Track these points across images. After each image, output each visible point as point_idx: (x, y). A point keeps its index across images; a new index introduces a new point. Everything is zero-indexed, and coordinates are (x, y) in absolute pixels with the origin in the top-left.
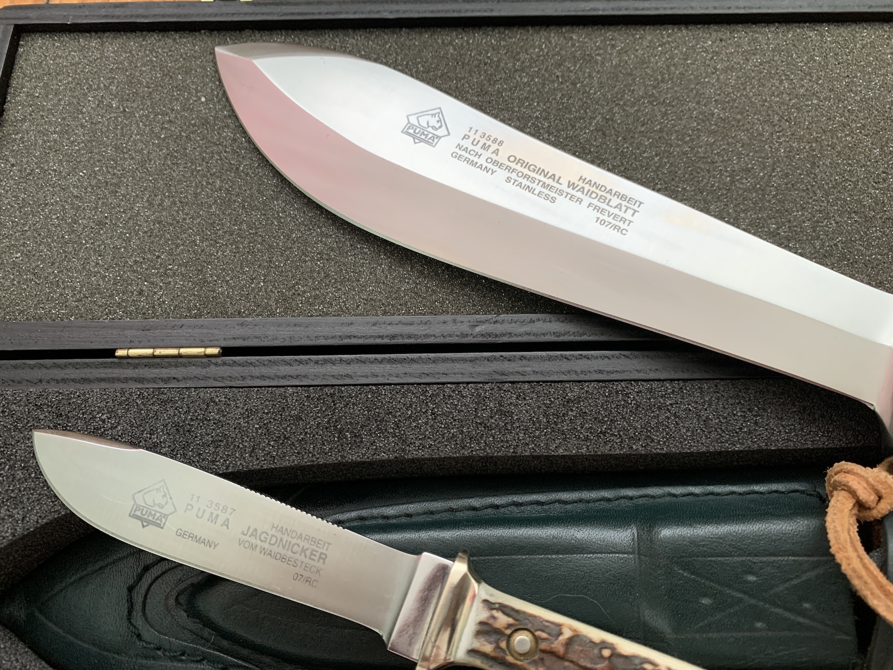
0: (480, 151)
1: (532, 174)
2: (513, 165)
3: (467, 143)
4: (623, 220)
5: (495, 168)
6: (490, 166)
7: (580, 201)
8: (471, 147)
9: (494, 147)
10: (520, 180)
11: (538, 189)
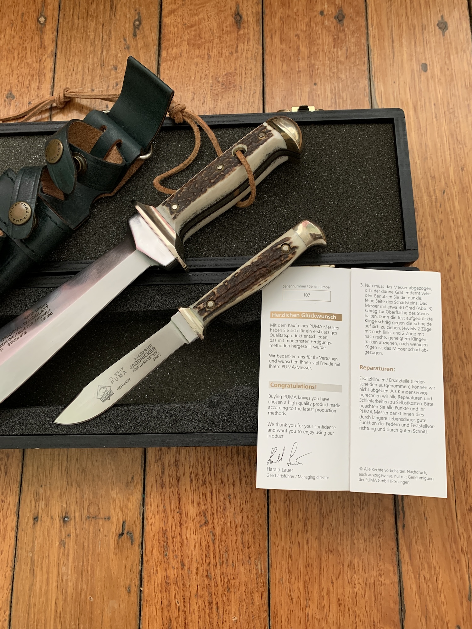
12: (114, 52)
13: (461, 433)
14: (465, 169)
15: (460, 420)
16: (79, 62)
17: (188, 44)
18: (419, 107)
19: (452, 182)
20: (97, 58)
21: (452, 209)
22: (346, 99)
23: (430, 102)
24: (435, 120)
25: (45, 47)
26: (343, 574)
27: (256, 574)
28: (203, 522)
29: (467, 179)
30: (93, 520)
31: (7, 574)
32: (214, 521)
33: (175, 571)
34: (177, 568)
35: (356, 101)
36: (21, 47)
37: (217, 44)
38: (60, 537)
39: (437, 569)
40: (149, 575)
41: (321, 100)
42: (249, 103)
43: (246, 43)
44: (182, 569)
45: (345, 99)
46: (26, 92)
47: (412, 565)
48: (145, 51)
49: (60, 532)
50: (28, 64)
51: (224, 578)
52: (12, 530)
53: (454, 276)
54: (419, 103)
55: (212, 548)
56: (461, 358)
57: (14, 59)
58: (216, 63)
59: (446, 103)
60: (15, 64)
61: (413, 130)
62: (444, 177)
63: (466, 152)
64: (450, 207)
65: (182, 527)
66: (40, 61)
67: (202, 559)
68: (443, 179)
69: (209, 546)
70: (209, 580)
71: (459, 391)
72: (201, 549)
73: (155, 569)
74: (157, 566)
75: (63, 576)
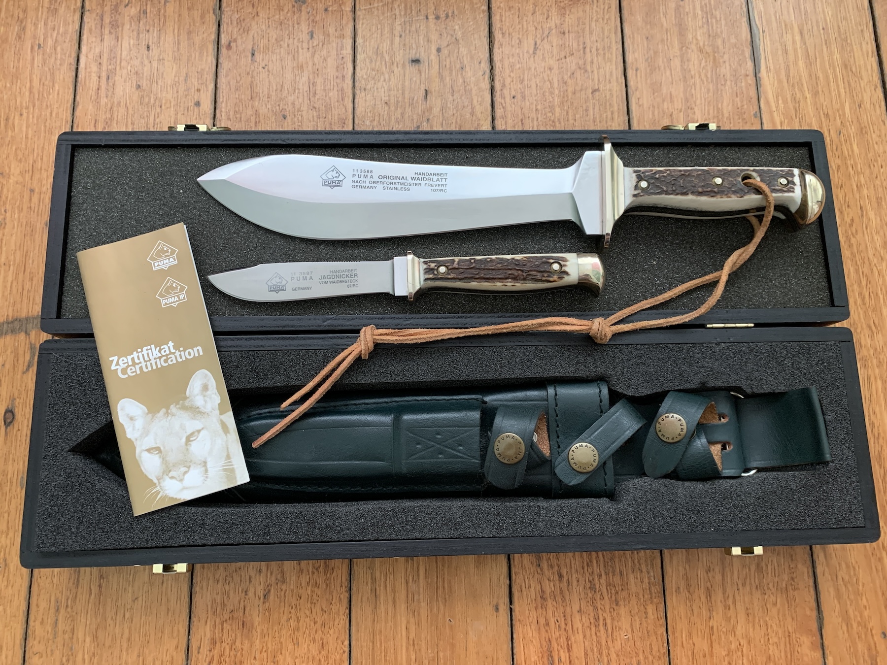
0: (365, 180)
1: (393, 181)
2: (383, 180)
3: (356, 178)
4: (443, 185)
5: (376, 185)
6: (372, 185)
7: (420, 184)
8: (359, 179)
9: (369, 175)
10: (389, 186)
11: (399, 187)
13: (874, 413)
14: (862, 106)
15: (872, 398)
18: (805, 32)
19: (849, 122)
21: (850, 153)
22: (720, 18)
23: (818, 26)
24: (824, 47)
26: (750, 579)
27: (649, 583)
29: (865, 118)
33: (552, 584)
34: (554, 580)
35: (732, 21)
39: (857, 568)
40: (520, 589)
41: (690, 19)
44: (560, 582)
45: (718, 19)
47: (828, 565)
51: (611, 590)
53: (856, 231)
54: (805, 27)
56: (869, 327)
59: (836, 28)
61: (800, 57)
62: (840, 115)
63: (862, 85)
64: (848, 150)
67: (583, 568)
68: (838, 118)
70: (593, 592)
71: (870, 365)
73: (527, 582)
74: (529, 579)
75: (413, 595)
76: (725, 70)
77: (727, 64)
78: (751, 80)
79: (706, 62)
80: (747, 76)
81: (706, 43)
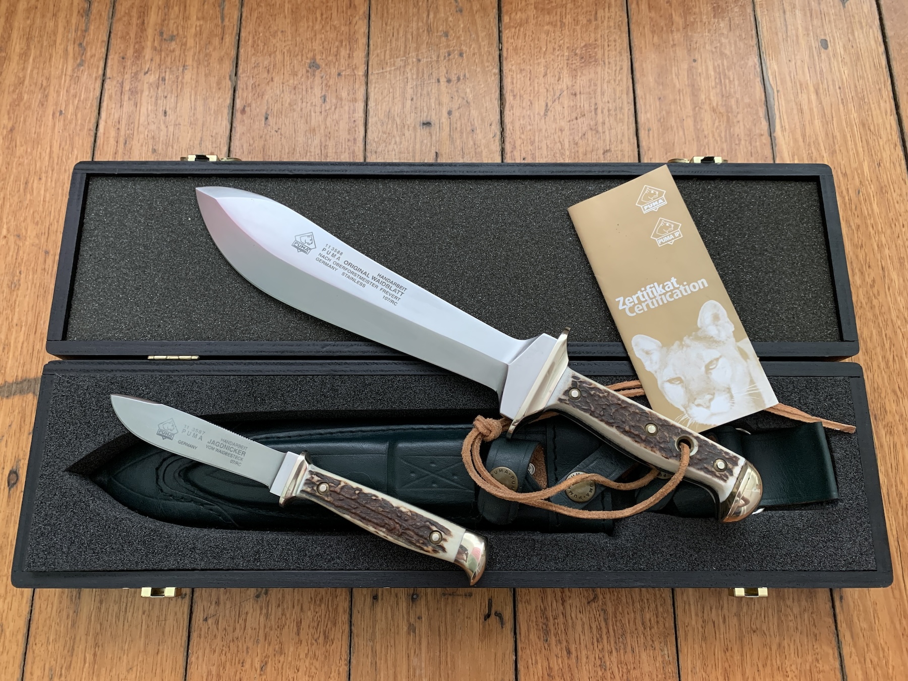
12: (443, 15)
13: (902, 483)
14: (882, 164)
15: (899, 467)
16: (400, 26)
17: (536, 8)
18: (821, 90)
19: (868, 180)
20: (423, 22)
21: (870, 212)
22: (734, 79)
23: (834, 85)
24: (841, 106)
25: (355, 7)
26: (771, 660)
27: (663, 662)
28: (592, 597)
29: (885, 177)
30: (450, 598)
31: (341, 670)
32: (605, 596)
33: (560, 660)
34: (562, 657)
35: (746, 82)
36: (325, 5)
37: (571, 9)
38: (408, 621)
39: (886, 650)
40: (526, 666)
42: (615, 80)
43: (607, 9)
44: (568, 658)
45: (732, 79)
46: (334, 60)
47: (855, 646)
48: (482, 15)
49: (408, 613)
50: (335, 28)
51: (622, 668)
52: (345, 612)
53: (878, 292)
54: (821, 86)
55: (604, 630)
56: (894, 392)
57: (316, 20)
58: (572, 31)
59: (853, 87)
60: (318, 27)
61: (816, 118)
62: (858, 174)
63: (881, 143)
64: (867, 209)
65: (565, 604)
66: (350, 23)
67: (593, 644)
68: (856, 177)
69: (601, 628)
70: (603, 670)
71: (896, 431)
72: (591, 632)
73: (534, 658)
74: (536, 654)
75: (415, 670)
76: (739, 130)
77: (741, 123)
78: (766, 139)
79: (720, 122)
80: (762, 135)
81: (720, 103)
